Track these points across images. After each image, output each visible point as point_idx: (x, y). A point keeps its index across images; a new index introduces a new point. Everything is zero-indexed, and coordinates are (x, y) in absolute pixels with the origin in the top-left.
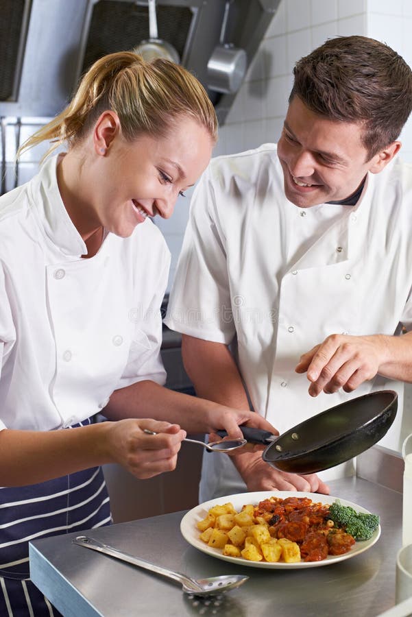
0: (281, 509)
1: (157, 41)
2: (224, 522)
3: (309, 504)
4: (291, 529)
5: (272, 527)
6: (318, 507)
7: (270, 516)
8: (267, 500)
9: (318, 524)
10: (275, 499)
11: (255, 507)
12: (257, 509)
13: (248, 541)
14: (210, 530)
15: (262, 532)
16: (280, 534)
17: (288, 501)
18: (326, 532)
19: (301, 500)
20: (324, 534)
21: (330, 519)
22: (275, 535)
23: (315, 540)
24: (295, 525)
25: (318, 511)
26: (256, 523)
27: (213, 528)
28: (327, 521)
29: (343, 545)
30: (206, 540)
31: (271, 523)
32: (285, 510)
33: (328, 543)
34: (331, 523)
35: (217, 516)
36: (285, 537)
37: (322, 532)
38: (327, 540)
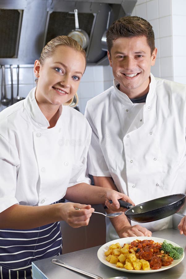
0: (141, 245)
1: (79, 30)
2: (116, 252)
3: (153, 243)
4: (145, 255)
5: (137, 254)
6: (157, 245)
7: (136, 249)
8: (134, 241)
9: (157, 252)
10: (138, 241)
11: (129, 244)
12: (130, 245)
13: (127, 261)
14: (110, 256)
15: (133, 257)
16: (141, 257)
17: (143, 242)
18: (161, 256)
19: (149, 241)
20: (160, 257)
21: (162, 250)
22: (138, 258)
23: (156, 260)
24: (147, 253)
25: (157, 246)
26: (130, 252)
27: (111, 254)
28: (161, 251)
29: (168, 262)
30: (108, 260)
31: (136, 252)
32: (142, 246)
33: (162, 261)
34: (162, 252)
35: (113, 249)
36: (143, 258)
37: (159, 256)
38: (161, 259)
